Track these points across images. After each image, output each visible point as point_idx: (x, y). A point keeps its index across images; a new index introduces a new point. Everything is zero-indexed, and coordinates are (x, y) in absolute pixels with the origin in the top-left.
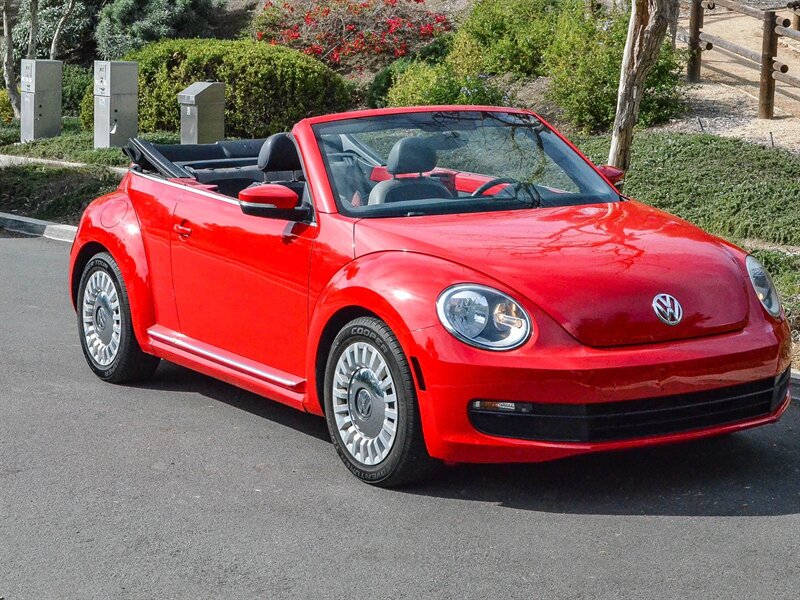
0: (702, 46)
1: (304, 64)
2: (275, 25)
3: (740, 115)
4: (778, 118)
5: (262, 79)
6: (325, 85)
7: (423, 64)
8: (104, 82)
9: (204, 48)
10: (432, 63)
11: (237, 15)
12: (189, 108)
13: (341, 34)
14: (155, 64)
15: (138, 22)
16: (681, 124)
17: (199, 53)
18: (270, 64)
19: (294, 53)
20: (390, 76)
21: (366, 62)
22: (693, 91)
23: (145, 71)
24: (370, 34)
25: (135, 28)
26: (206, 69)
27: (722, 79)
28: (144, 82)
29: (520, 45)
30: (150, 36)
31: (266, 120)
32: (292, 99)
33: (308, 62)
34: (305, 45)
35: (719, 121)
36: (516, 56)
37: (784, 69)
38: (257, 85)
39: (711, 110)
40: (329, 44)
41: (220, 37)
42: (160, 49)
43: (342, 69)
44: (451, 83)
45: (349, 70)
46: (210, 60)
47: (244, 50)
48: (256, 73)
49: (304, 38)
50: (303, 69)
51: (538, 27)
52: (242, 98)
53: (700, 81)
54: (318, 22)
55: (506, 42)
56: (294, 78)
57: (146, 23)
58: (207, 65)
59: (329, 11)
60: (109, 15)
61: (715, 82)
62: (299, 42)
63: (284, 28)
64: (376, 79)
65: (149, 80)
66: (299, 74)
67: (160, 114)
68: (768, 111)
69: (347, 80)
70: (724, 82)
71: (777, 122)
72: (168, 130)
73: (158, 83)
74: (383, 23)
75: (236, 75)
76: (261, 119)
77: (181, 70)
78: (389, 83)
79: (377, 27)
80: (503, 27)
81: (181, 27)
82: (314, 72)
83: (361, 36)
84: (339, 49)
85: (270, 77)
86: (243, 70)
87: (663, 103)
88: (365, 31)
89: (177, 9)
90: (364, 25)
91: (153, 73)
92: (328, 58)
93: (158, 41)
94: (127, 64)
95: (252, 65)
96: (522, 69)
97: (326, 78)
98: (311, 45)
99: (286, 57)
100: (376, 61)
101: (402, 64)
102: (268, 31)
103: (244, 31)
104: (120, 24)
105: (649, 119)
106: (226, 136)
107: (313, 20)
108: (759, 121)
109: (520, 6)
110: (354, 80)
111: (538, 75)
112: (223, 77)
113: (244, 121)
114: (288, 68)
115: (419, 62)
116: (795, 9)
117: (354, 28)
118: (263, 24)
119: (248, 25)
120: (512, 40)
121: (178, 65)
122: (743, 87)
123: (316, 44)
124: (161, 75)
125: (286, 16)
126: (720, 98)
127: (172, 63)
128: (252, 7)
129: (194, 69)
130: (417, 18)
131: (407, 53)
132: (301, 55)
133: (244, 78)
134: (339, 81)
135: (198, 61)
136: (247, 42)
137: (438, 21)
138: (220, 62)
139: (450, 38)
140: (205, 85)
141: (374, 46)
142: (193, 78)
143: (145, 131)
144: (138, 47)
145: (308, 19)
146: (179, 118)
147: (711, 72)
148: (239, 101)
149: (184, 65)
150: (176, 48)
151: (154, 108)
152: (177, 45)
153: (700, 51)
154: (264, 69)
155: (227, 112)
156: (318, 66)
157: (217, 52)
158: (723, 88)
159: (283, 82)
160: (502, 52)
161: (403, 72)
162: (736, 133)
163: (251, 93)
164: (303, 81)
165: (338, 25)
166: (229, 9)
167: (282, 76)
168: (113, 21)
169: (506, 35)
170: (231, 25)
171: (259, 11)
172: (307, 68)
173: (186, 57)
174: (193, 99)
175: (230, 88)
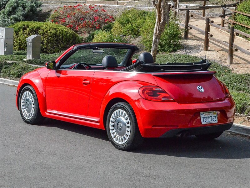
0: (189, 28)
1: (66, 30)
2: (57, 18)
3: (198, 49)
4: (210, 51)
5: (53, 35)
6: (73, 37)
7: (104, 31)
8: (3, 34)
9: (35, 24)
10: (106, 31)
11: (45, 14)
12: (29, 43)
13: (79, 21)
14: (19, 29)
15: (13, 15)
16: (180, 52)
17: (33, 26)
18: (55, 30)
19: (63, 27)
20: (94, 35)
21: (87, 30)
22: (186, 42)
23: (15, 31)
24: (88, 22)
25: (11, 17)
26: (35, 31)
27: (195, 38)
28: (15, 35)
29: (134, 26)
30: (17, 20)
31: (54, 48)
32: (62, 41)
33: (68, 30)
34: (67, 24)
35: (192, 51)
36: (133, 30)
37: (212, 36)
38: (51, 36)
39: (190, 48)
40: (75, 24)
41: (40, 21)
42: (20, 24)
43: (79, 32)
44: (111, 37)
45: (81, 33)
46: (36, 28)
47: (48, 25)
48: (51, 33)
49: (67, 22)
50: (66, 32)
51: (140, 21)
52: (46, 41)
53: (188, 39)
54: (71, 17)
55: (129, 25)
56: (63, 35)
57: (15, 16)
58: (35, 30)
59: (75, 14)
60: (3, 13)
61: (193, 39)
62: (65, 23)
63: (61, 19)
64: (89, 36)
65: (17, 34)
66: (65, 33)
67: (20, 45)
68: (207, 48)
69: (80, 36)
70: (195, 39)
71: (209, 52)
72: (22, 50)
73: (20, 35)
74: (93, 18)
75: (45, 33)
76: (52, 47)
77: (27, 31)
78: (93, 37)
79: (91, 19)
80: (129, 20)
81: (27, 17)
82: (69, 33)
83: (85, 22)
84: (78, 26)
85: (55, 34)
86: (47, 32)
87: (175, 45)
88: (87, 20)
89: (26, 11)
90: (86, 18)
91: (18, 32)
92: (74, 29)
93: (20, 22)
94: (10, 29)
95: (50, 30)
96: (134, 34)
97: (73, 35)
98: (69, 24)
99: (61, 28)
100: (90, 30)
101: (97, 31)
102: (55, 19)
103: (47, 19)
104: (7, 16)
105: (171, 50)
106: (41, 53)
107: (70, 16)
108: (204, 51)
109: (135, 14)
110: (82, 36)
111: (139, 36)
112: (40, 34)
113: (47, 48)
114: (61, 31)
115: (103, 31)
116: (222, 17)
117: (83, 19)
118: (54, 17)
119: (49, 17)
120: (131, 25)
121: (26, 29)
122: (201, 41)
123: (71, 24)
124: (20, 33)
125: (61, 15)
126: (193, 44)
127: (24, 29)
128: (50, 11)
129: (31, 31)
130: (104, 17)
131: (99, 28)
132: (66, 27)
133: (47, 34)
134: (77, 36)
135: (32, 28)
136: (48, 23)
137: (111, 18)
138: (39, 29)
139: (113, 24)
140: (35, 36)
141: (89, 25)
142: (31, 34)
143: (15, 50)
144: (13, 24)
145: (68, 16)
146: (26, 46)
147: (192, 36)
148: (45, 41)
149: (28, 29)
150: (26, 24)
151: (18, 43)
152: (26, 23)
153: (188, 30)
154: (53, 32)
155: (41, 45)
156: (71, 31)
157: (39, 26)
158: (194, 41)
159: (59, 36)
160: (128, 28)
161: (98, 34)
162: (196, 55)
163: (49, 39)
164: (66, 36)
165: (78, 18)
166: (42, 12)
167: (59, 34)
168: (4, 15)
169: (130, 23)
170: (43, 17)
171: (52, 13)
172: (67, 32)
173: (29, 27)
174: (31, 40)
175: (42, 37)
